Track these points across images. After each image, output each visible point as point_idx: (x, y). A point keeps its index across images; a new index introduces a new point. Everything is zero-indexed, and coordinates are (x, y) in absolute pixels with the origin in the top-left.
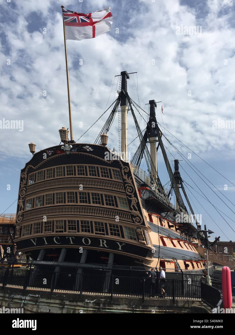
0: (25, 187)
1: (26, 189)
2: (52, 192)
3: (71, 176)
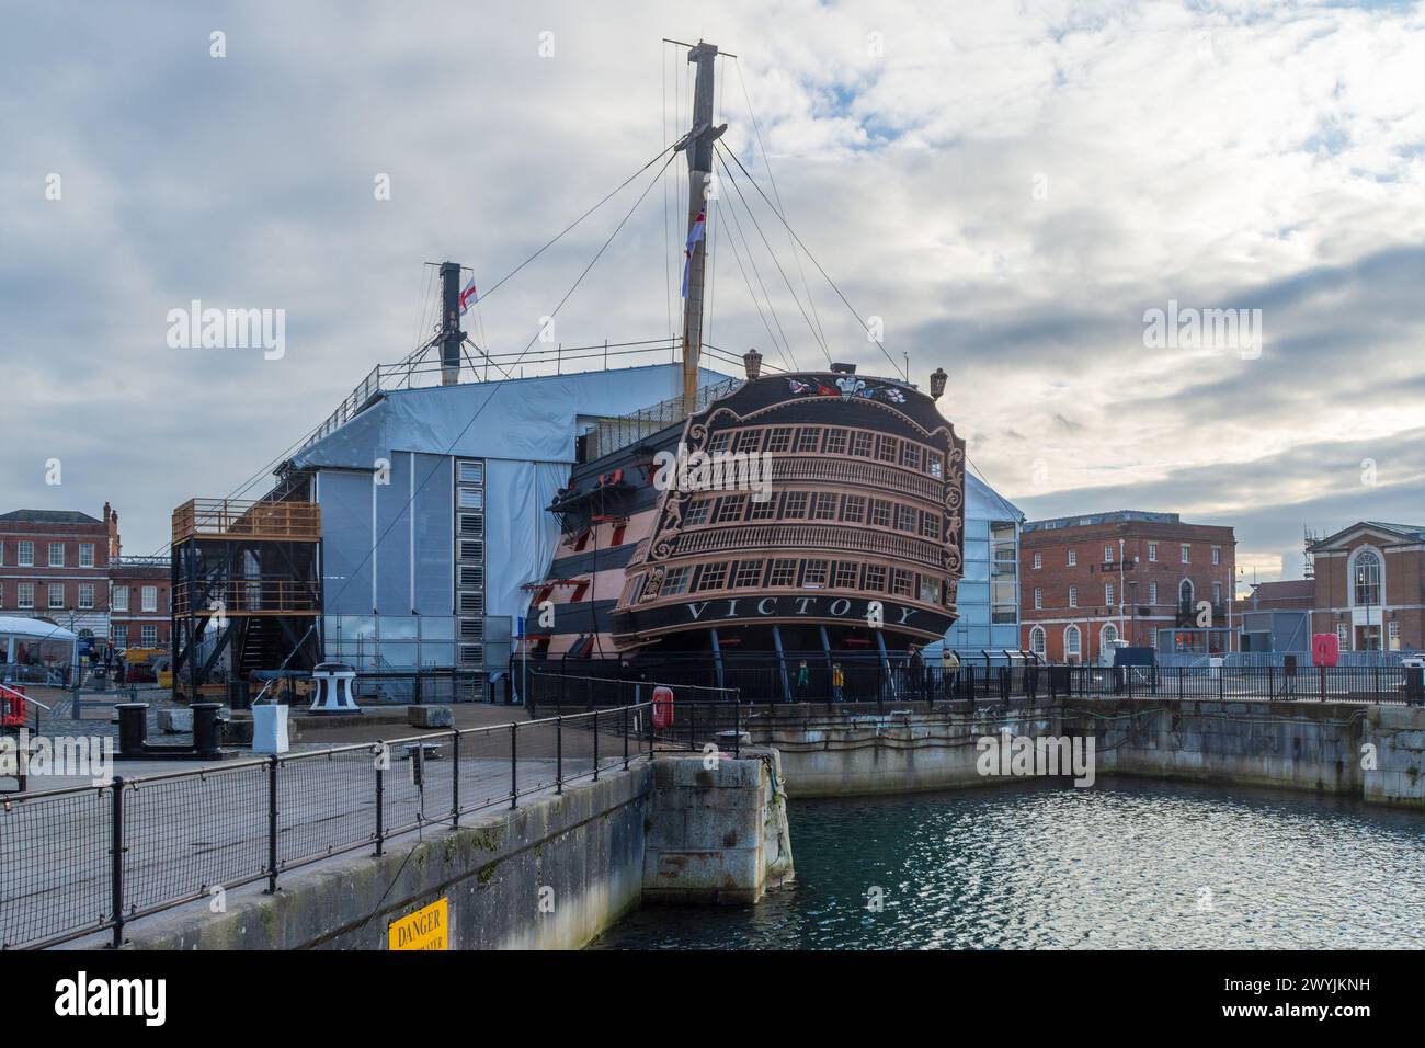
3: (838, 455)
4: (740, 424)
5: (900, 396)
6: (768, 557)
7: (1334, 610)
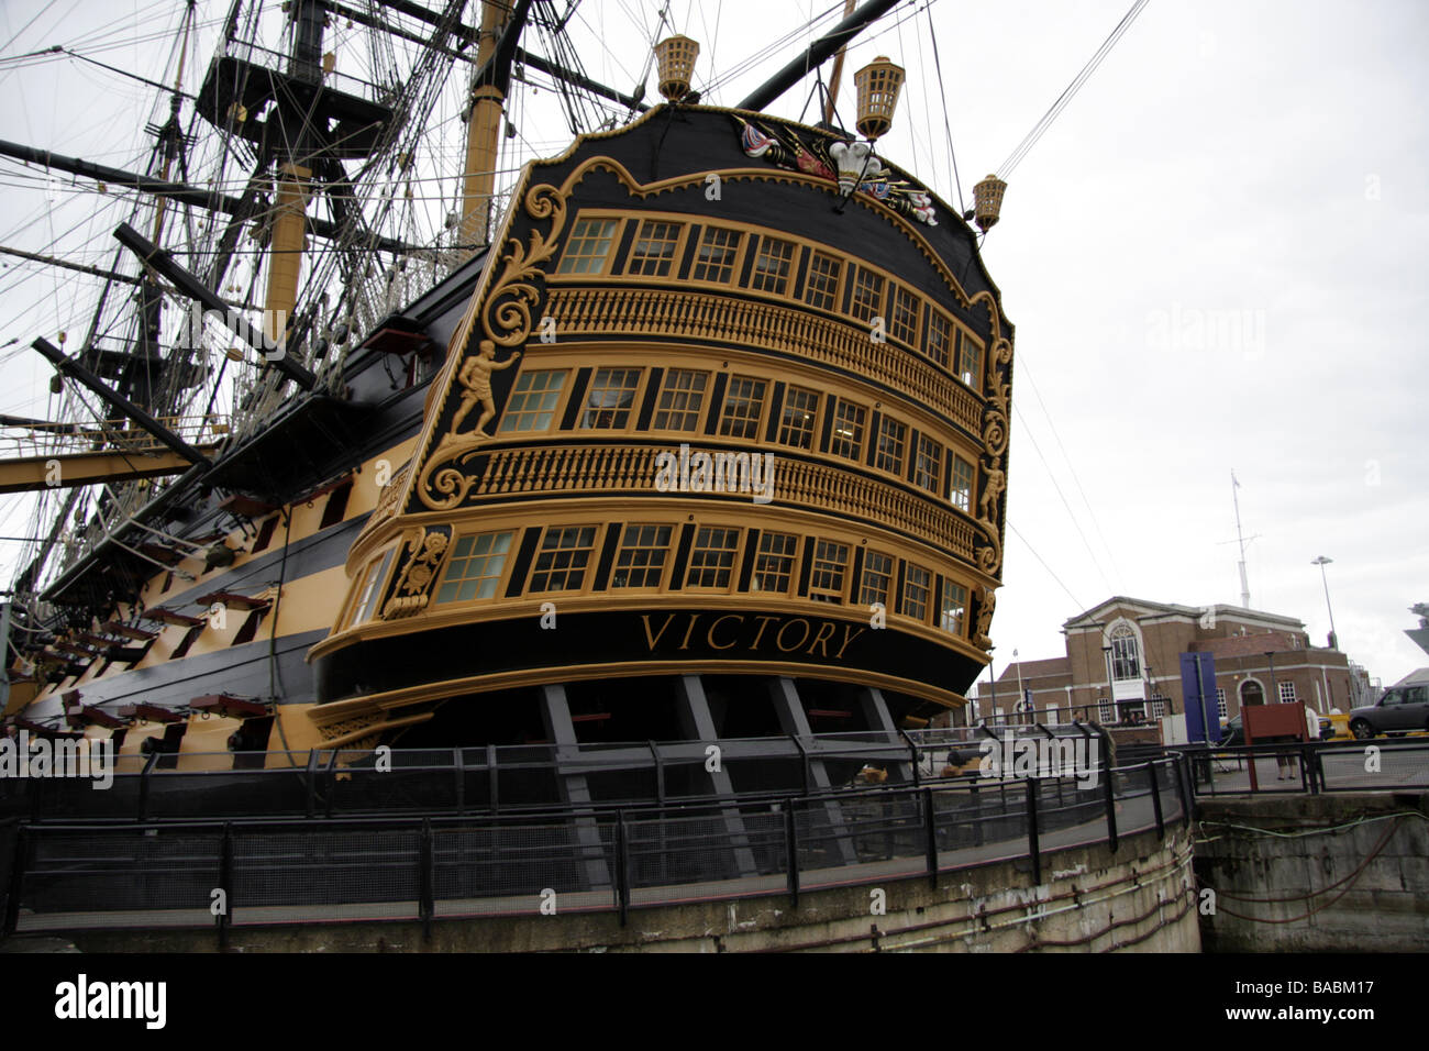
0: (537, 281)
1: (544, 296)
2: (715, 366)
4: (638, 203)
5: (932, 211)
6: (681, 519)
7: (1093, 685)
